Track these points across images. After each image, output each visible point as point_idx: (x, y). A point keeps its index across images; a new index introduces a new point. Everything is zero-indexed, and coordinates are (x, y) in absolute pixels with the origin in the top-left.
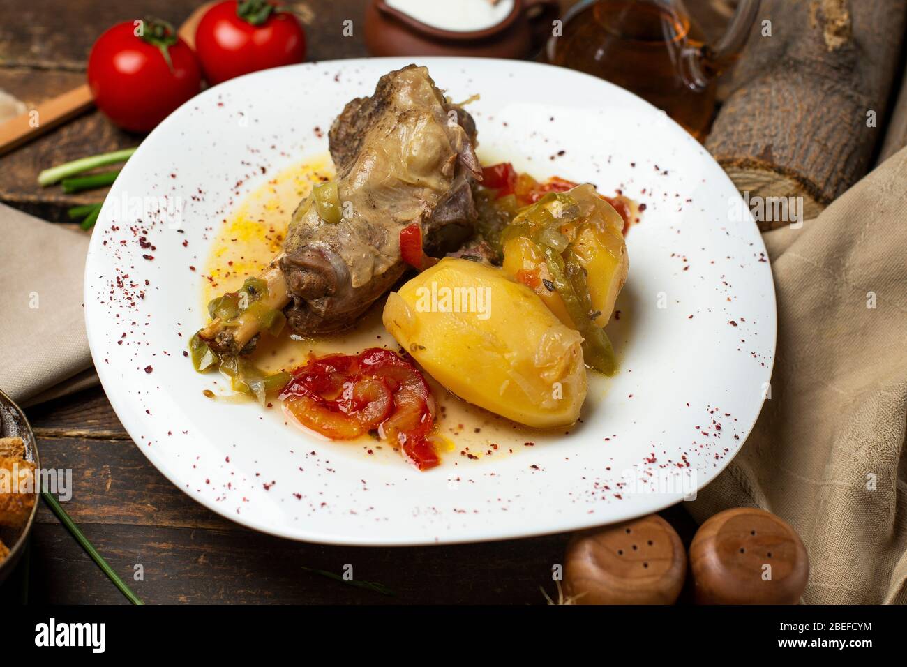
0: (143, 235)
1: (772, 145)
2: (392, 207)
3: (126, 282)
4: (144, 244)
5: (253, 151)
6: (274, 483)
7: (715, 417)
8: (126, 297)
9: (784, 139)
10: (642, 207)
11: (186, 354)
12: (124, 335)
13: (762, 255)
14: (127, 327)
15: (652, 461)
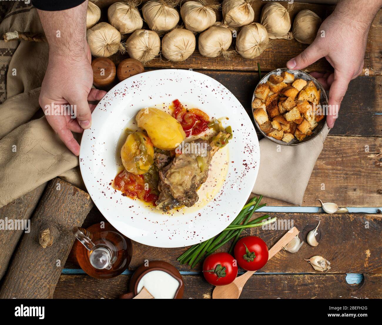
0: (246, 167)
1: (73, 195)
2: (184, 163)
3: (249, 152)
4: (246, 165)
5: (218, 205)
6: (212, 91)
7: (105, 108)
8: (249, 147)
9: (69, 197)
10: (110, 184)
11: (233, 131)
12: (249, 135)
13: (81, 161)
14: (248, 137)
15: (124, 94)
